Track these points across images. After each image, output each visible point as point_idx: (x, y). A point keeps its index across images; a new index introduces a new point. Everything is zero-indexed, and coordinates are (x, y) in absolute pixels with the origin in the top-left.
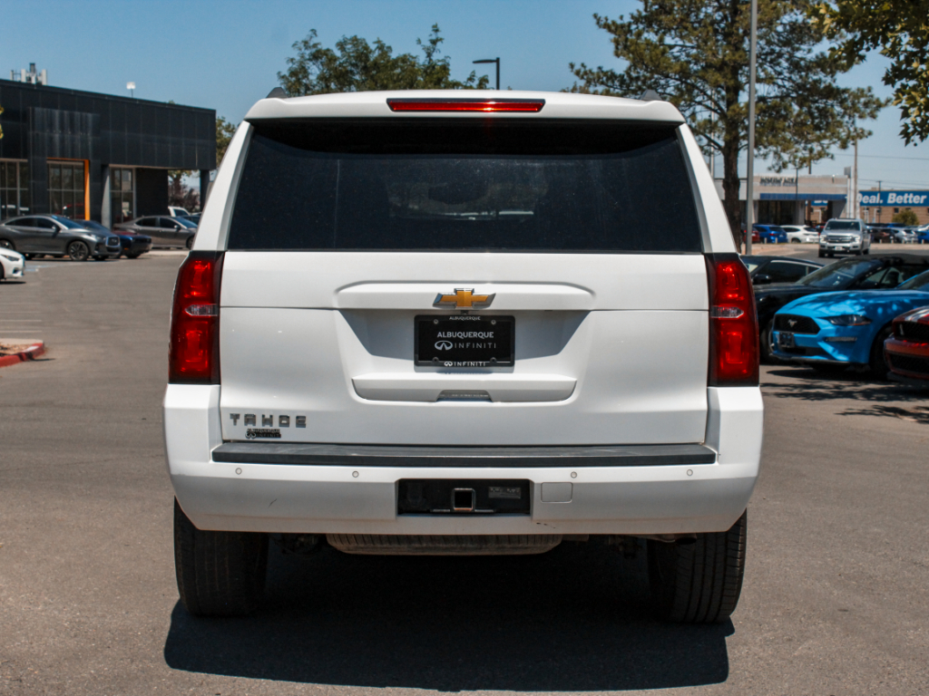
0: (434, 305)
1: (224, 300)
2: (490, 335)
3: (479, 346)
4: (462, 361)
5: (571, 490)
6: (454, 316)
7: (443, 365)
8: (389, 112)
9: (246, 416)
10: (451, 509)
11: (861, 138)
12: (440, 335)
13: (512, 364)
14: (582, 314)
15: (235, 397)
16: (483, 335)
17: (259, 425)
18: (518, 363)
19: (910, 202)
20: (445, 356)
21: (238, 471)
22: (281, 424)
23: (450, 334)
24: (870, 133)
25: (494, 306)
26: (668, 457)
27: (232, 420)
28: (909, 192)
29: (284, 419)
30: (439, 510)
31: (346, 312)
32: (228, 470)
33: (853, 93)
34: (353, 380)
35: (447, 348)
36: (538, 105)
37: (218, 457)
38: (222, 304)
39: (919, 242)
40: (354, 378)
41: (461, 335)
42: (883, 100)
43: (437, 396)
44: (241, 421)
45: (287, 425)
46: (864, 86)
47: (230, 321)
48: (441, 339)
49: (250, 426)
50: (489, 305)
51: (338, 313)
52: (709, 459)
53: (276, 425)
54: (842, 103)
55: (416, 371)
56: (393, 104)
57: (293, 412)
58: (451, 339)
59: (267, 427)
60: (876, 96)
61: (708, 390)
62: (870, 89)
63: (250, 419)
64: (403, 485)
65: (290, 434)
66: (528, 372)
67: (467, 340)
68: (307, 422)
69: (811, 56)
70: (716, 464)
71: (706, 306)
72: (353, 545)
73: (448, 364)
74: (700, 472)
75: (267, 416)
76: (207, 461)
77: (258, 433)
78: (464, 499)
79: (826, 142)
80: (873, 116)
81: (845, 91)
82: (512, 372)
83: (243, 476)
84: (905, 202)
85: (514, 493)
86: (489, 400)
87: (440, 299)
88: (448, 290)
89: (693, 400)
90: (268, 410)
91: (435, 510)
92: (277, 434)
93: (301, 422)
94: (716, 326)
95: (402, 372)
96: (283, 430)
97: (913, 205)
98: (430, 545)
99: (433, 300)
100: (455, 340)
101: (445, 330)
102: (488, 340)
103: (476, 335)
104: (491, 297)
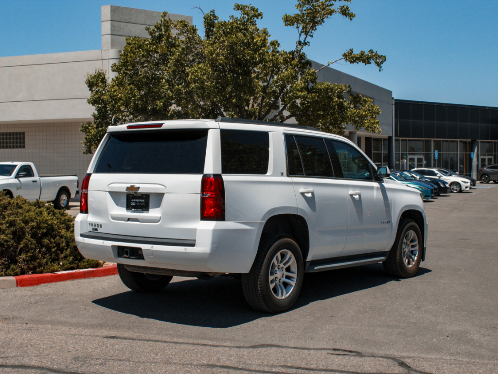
0: (126, 190)
1: (89, 189)
2: (144, 201)
3: (141, 204)
4: (137, 209)
5: (152, 252)
8: (126, 129)
9: (91, 224)
10: (124, 256)
12: (132, 200)
13: (148, 210)
15: (90, 218)
17: (94, 227)
18: (150, 210)
20: (133, 207)
23: (135, 200)
25: (140, 191)
27: (89, 225)
29: (98, 225)
31: (110, 192)
35: (134, 205)
36: (160, 125)
40: (111, 213)
41: (137, 200)
43: (127, 220)
45: (99, 227)
48: (132, 202)
49: (92, 227)
50: (138, 191)
51: (108, 193)
52: (193, 245)
55: (127, 211)
56: (128, 127)
57: (99, 223)
58: (135, 202)
67: (138, 202)
70: (195, 247)
71: (200, 193)
73: (133, 210)
74: (189, 249)
75: (95, 224)
76: (79, 237)
77: (94, 229)
82: (148, 213)
86: (139, 221)
87: (128, 189)
88: (129, 185)
90: (95, 222)
93: (101, 226)
94: (203, 200)
95: (123, 212)
96: (98, 229)
99: (125, 189)
100: (136, 202)
101: (134, 199)
102: (143, 202)
103: (141, 200)
104: (139, 188)
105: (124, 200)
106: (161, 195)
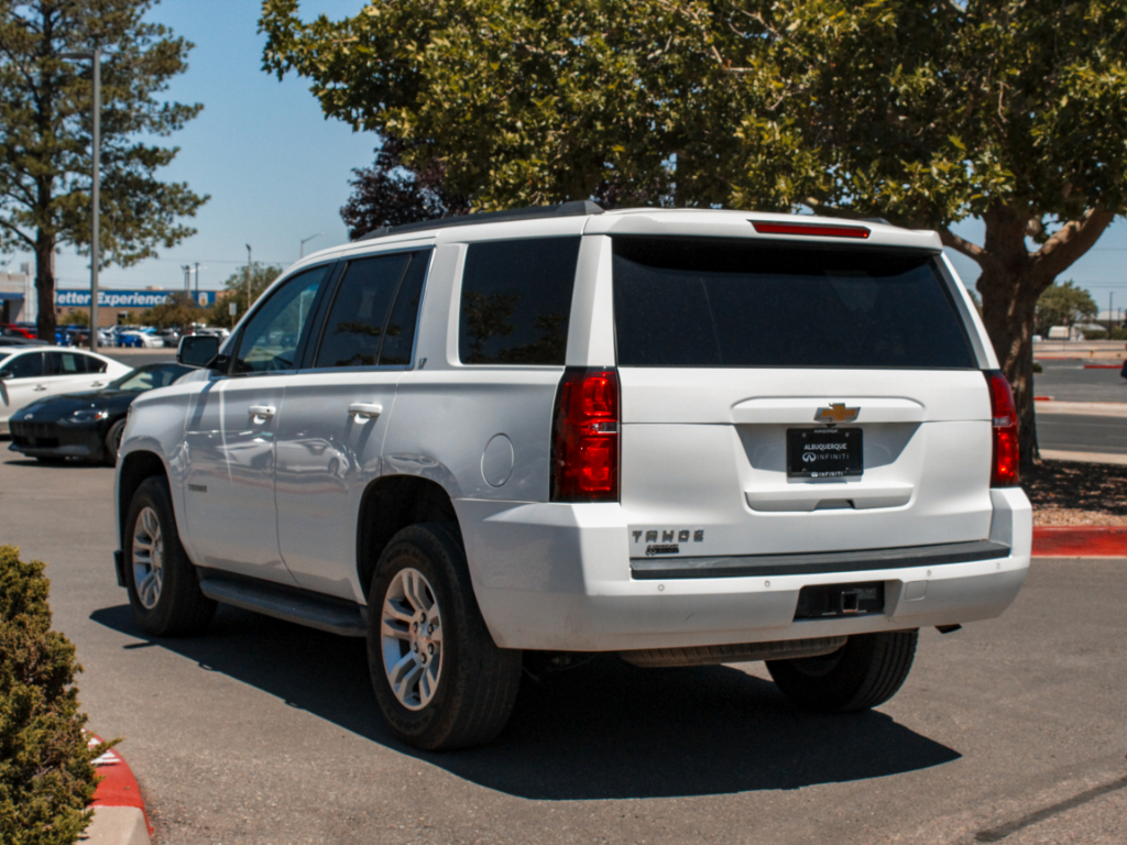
0: (816, 419)
2: (844, 446)
3: (836, 457)
4: (824, 471)
5: (926, 588)
6: (818, 429)
7: (810, 476)
8: (752, 232)
9: (648, 533)
10: (841, 611)
11: (186, 236)
12: (807, 447)
13: (861, 474)
14: (914, 426)
16: (838, 447)
17: (659, 542)
18: (866, 471)
19: (74, 301)
20: (812, 467)
21: (661, 587)
22: (681, 539)
23: (814, 447)
24: (195, 231)
26: (972, 553)
27: (634, 538)
28: (72, 291)
29: (684, 535)
30: (827, 614)
32: (649, 587)
33: (168, 188)
34: (746, 494)
35: (812, 460)
37: (637, 575)
38: (624, 420)
39: (120, 345)
40: (748, 491)
41: (822, 447)
42: (201, 197)
43: (815, 504)
44: (643, 538)
45: (686, 540)
46: (180, 182)
47: (631, 437)
48: (807, 451)
49: (651, 543)
50: (855, 418)
51: (732, 428)
53: (675, 541)
54: (158, 197)
55: (789, 482)
56: (759, 226)
57: (693, 526)
58: (815, 451)
59: (667, 543)
60: (194, 192)
61: (991, 493)
62: (185, 185)
63: (652, 535)
64: (806, 591)
65: (686, 549)
66: (874, 480)
67: (826, 451)
68: (704, 536)
69: (128, 146)
70: (1011, 556)
71: (990, 417)
72: (683, 658)
73: (814, 475)
75: (668, 532)
76: (628, 579)
77: (658, 550)
78: (850, 602)
79: (149, 240)
80: (192, 214)
81: (162, 185)
82: (859, 480)
83: (665, 592)
84: (68, 301)
85: (871, 594)
86: (853, 507)
87: (821, 413)
88: (825, 404)
89: (981, 501)
90: (669, 526)
91: (824, 614)
92: (675, 549)
93: (699, 536)
94: (996, 435)
95: (774, 483)
96: (681, 545)
97: (77, 305)
98: (790, 649)
99: (813, 414)
100: (818, 452)
101: (810, 443)
102: (842, 451)
103: (833, 446)
104: (858, 410)
105: (780, 448)
106: (908, 429)
